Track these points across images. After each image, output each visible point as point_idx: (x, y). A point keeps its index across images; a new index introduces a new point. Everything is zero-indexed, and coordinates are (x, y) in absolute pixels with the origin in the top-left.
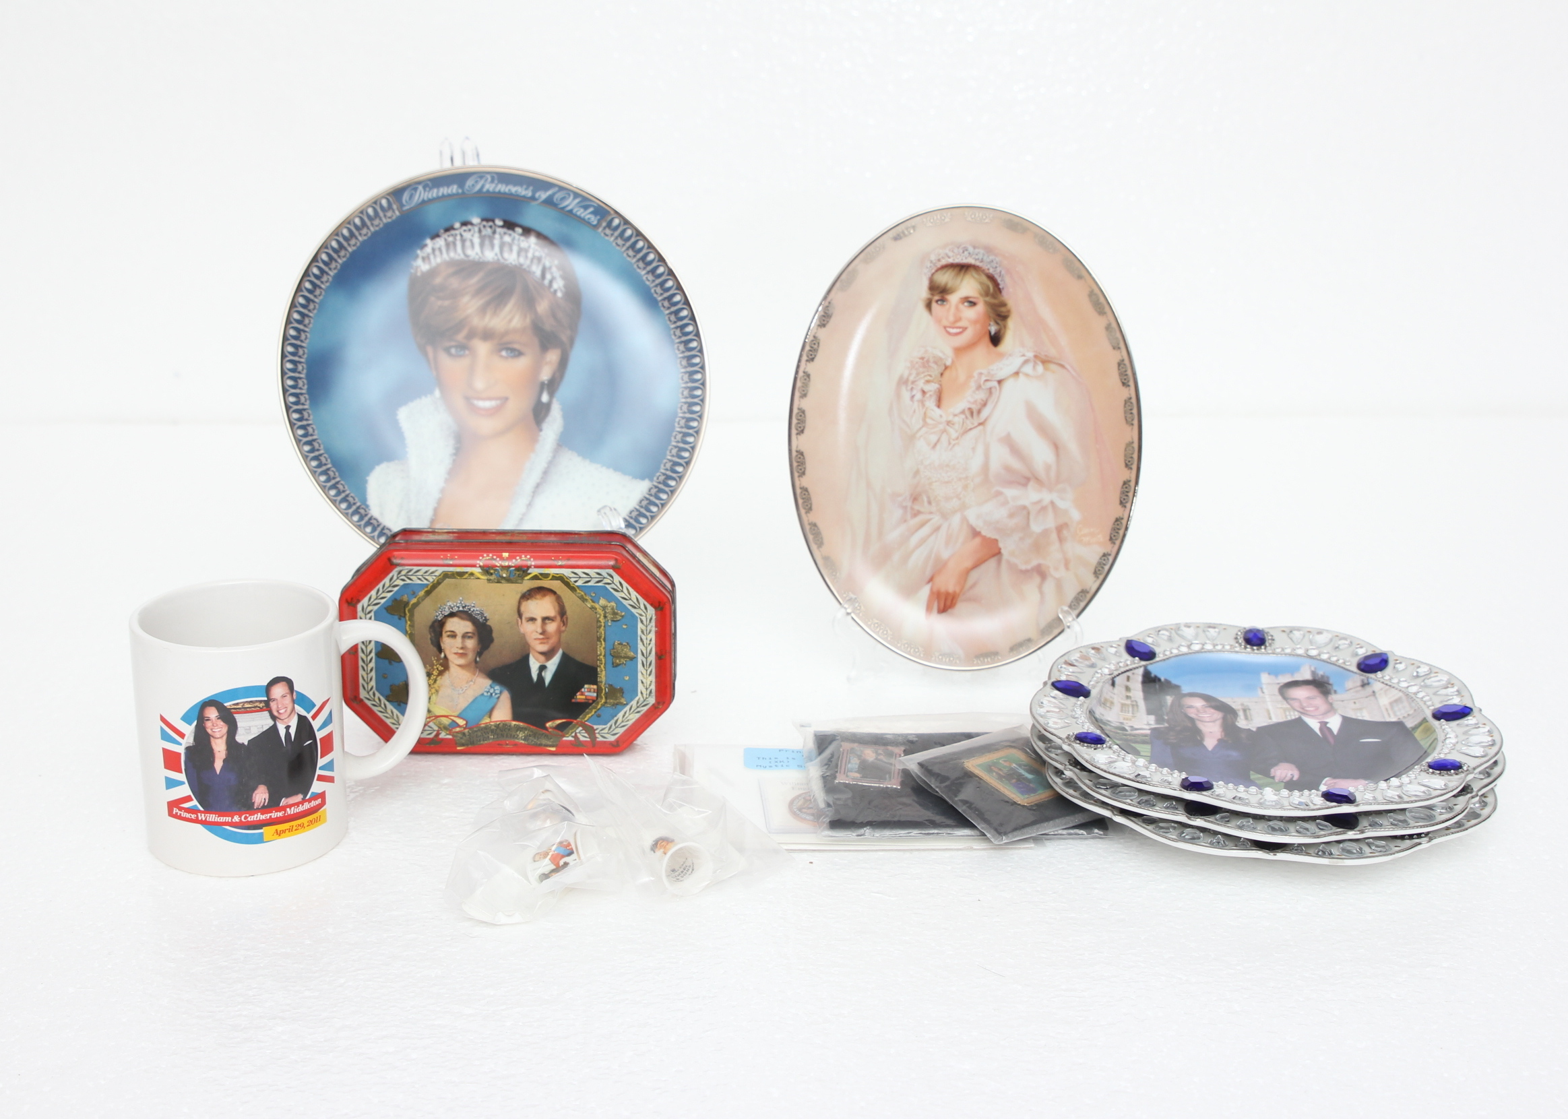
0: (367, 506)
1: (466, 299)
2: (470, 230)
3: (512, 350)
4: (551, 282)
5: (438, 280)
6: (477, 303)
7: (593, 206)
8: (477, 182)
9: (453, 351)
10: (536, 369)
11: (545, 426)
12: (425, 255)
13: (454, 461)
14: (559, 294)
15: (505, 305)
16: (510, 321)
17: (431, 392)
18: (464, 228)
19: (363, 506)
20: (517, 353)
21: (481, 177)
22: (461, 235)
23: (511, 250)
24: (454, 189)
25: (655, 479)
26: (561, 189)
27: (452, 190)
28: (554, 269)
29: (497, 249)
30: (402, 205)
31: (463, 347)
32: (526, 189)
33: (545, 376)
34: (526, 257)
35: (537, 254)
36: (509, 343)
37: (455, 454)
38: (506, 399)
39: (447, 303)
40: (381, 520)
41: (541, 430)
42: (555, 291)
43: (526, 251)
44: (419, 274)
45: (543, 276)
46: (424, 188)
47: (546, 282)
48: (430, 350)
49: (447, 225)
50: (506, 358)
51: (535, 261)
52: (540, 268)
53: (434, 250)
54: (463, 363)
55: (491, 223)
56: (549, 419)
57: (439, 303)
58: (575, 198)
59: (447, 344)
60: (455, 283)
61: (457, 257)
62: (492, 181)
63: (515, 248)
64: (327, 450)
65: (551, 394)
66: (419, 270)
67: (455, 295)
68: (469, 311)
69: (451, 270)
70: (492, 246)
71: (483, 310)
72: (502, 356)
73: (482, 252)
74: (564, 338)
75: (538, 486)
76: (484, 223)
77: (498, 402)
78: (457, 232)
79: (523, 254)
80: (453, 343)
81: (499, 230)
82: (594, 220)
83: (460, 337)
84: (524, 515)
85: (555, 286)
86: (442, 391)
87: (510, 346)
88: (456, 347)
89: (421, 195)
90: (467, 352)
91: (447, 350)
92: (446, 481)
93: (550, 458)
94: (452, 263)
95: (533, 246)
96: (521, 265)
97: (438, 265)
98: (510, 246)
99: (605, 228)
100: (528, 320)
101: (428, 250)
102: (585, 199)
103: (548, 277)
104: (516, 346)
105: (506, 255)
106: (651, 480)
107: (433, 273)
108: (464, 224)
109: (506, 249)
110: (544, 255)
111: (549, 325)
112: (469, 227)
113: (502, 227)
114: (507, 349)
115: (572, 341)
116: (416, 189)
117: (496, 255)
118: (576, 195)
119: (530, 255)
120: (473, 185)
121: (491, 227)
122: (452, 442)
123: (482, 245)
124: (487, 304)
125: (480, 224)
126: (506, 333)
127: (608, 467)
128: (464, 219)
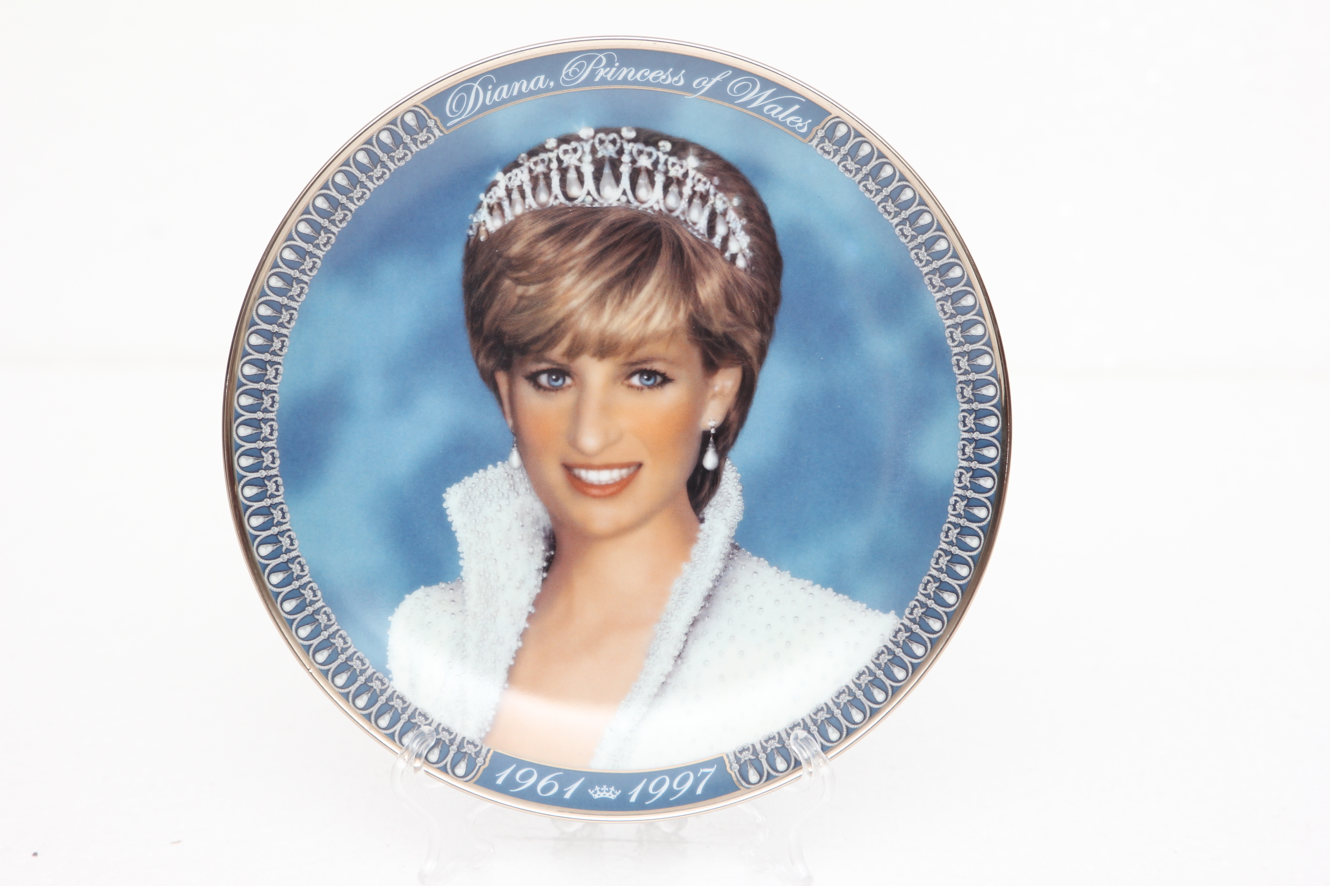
0: (387, 673)
1: (567, 280)
2: (575, 150)
3: (651, 374)
4: (725, 240)
5: (517, 248)
6: (591, 285)
7: (799, 102)
8: (581, 67)
9: (543, 379)
10: (695, 408)
11: (709, 512)
12: (493, 201)
13: (544, 580)
14: (741, 263)
15: (639, 290)
16: (649, 318)
17: (504, 457)
18: (564, 147)
19: (380, 675)
20: (659, 379)
21: (589, 59)
22: (560, 161)
23: (652, 183)
24: (541, 81)
25: (907, 611)
26: (738, 72)
27: (536, 84)
28: (732, 215)
29: (625, 182)
30: (445, 119)
31: (561, 372)
32: (673, 75)
33: (711, 420)
34: (681, 194)
35: (700, 188)
36: (645, 361)
37: (546, 569)
38: (640, 465)
39: (532, 290)
40: (409, 698)
41: (702, 521)
42: (734, 257)
43: (680, 183)
44: (482, 238)
45: (711, 229)
46: (484, 85)
47: (717, 241)
48: (502, 378)
49: (532, 144)
50: (640, 389)
51: (697, 201)
52: (706, 212)
53: (509, 192)
54: (563, 401)
55: (613, 136)
56: (717, 499)
57: (520, 290)
58: (762, 90)
59: (534, 367)
60: (548, 251)
61: (552, 202)
62: (610, 64)
63: (659, 179)
64: (316, 576)
65: (722, 455)
66: (483, 228)
67: (548, 274)
68: (574, 303)
69: (541, 228)
70: (617, 178)
71: (599, 299)
72: (631, 387)
73: (598, 190)
74: (748, 346)
75: (695, 622)
76: (602, 135)
77: (624, 472)
78: (553, 155)
79: (674, 189)
80: (544, 366)
81: (628, 147)
82: (802, 125)
83: (557, 353)
84: (669, 675)
85: (733, 247)
86: (523, 455)
87: (648, 366)
88: (550, 372)
89: (479, 97)
90: (568, 381)
91: (533, 378)
92: (530, 617)
93: (717, 572)
94: (542, 213)
95: (692, 173)
96: (671, 211)
97: (518, 219)
98: (651, 174)
99: (822, 140)
100: (682, 315)
101: (499, 192)
102: (782, 89)
103: (721, 230)
104: (658, 366)
105: (642, 192)
106: (900, 614)
107: (507, 234)
108: (564, 140)
109: (643, 180)
110: (712, 190)
111: (721, 320)
112: (574, 144)
113: (634, 141)
114: (642, 372)
115: (762, 352)
116: (468, 90)
117: (624, 193)
118: (767, 83)
119: (687, 191)
120: (575, 73)
121: (614, 142)
122: (540, 547)
123: (598, 177)
124: (608, 287)
125: (594, 137)
126: (641, 342)
127: (825, 585)
128: (563, 131)
